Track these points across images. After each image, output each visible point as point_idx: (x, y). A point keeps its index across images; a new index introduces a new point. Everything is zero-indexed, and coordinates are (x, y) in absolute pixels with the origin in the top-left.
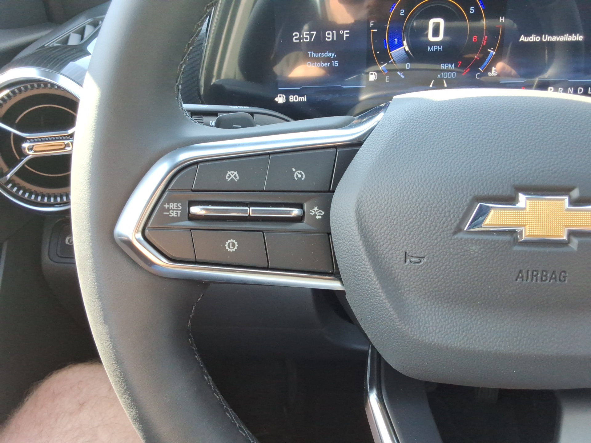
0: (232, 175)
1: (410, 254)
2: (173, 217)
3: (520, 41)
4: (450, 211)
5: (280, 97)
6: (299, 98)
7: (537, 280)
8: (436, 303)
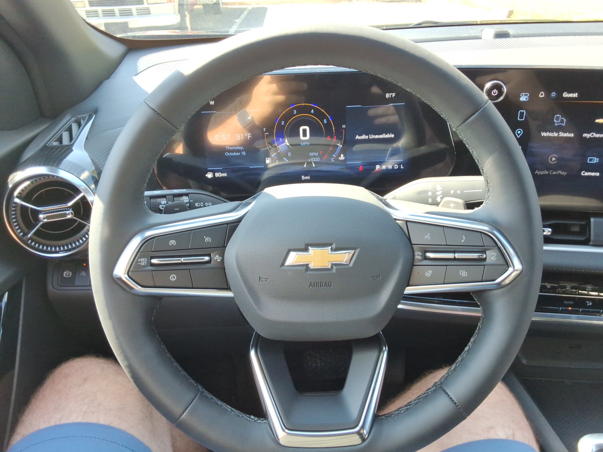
0: (173, 242)
1: (262, 277)
2: (143, 265)
3: (356, 138)
4: (278, 256)
5: (209, 174)
6: (222, 174)
7: (318, 287)
8: (275, 300)
